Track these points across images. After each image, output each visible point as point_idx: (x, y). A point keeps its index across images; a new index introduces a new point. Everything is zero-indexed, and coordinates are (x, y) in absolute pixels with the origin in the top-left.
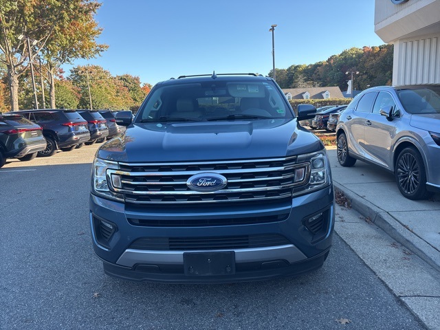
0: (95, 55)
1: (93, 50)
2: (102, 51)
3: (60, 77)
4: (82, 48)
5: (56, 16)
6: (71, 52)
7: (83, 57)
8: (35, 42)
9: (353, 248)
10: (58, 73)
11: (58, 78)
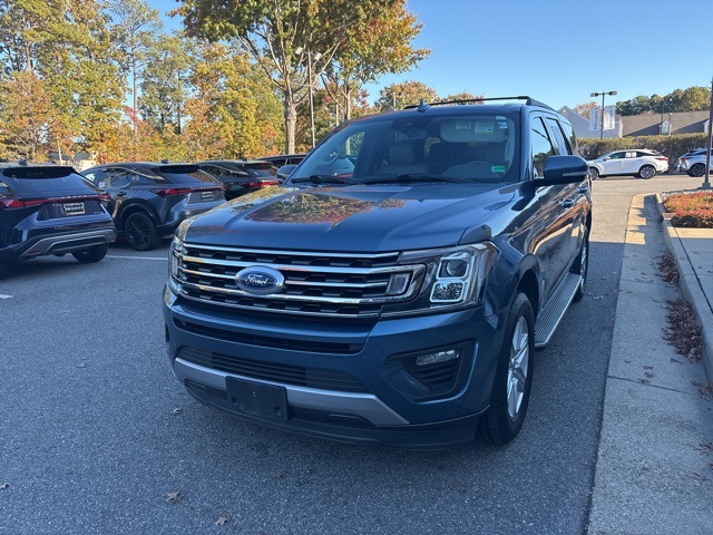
0: (410, 67)
1: (407, 60)
2: (420, 59)
3: (363, 103)
4: (392, 57)
5: (349, 14)
6: (376, 64)
7: (393, 70)
8: (318, 56)
9: (604, 433)
10: (361, 97)
11: (359, 105)
